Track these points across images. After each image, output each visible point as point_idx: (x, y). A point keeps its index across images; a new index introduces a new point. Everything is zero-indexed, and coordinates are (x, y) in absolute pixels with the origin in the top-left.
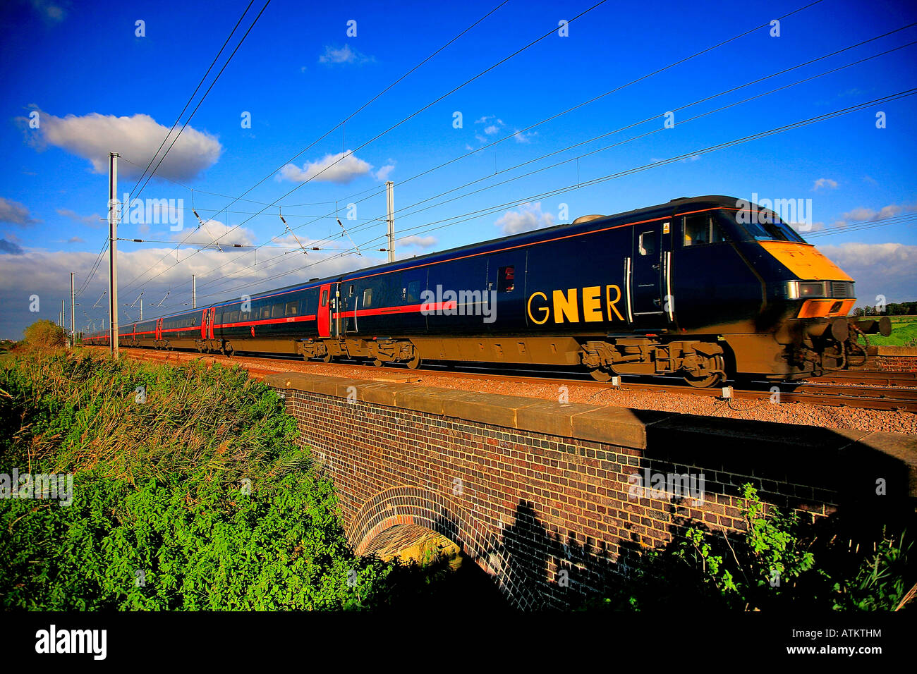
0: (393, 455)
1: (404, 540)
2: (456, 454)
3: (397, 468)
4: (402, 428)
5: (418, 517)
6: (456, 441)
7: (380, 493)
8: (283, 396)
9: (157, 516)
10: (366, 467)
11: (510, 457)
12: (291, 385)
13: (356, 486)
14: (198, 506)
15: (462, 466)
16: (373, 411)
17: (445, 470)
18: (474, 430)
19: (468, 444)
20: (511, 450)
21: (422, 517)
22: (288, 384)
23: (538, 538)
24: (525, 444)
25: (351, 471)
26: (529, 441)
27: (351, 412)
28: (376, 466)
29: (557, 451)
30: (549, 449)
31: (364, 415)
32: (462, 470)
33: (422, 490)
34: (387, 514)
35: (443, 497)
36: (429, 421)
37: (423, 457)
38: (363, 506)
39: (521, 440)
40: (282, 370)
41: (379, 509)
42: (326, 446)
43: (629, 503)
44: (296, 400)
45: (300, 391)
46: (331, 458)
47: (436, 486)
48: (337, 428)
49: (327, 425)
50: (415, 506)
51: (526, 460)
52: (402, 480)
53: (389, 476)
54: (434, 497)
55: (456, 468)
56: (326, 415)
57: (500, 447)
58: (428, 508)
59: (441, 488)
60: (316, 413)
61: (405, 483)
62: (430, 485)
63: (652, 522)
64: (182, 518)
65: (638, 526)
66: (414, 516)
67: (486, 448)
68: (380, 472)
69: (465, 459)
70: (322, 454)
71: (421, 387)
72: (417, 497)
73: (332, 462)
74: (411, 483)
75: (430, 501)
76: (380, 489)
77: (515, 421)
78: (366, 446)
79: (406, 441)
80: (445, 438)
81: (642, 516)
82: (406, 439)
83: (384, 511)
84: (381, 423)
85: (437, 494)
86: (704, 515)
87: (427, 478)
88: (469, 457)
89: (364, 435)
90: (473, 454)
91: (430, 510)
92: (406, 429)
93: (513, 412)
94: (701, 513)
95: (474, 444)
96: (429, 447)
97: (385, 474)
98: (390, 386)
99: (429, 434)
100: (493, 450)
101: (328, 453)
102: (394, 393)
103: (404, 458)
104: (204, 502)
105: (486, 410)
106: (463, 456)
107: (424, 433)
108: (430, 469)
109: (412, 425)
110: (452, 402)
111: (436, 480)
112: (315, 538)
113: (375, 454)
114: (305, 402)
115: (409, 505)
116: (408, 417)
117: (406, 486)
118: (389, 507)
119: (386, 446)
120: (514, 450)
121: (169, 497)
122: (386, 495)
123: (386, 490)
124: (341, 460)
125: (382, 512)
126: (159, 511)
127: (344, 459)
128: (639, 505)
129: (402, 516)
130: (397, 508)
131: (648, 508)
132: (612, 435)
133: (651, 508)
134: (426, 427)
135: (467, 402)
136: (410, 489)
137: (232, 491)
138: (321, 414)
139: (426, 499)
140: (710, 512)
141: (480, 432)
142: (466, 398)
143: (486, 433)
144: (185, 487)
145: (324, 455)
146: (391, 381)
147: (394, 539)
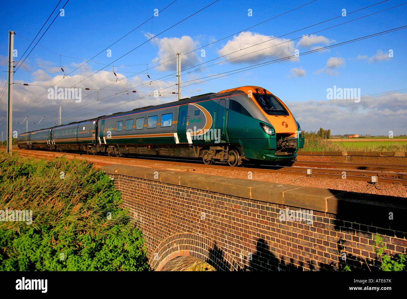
0: (178, 214)
1: (183, 265)
2: (216, 214)
3: (180, 222)
4: (183, 198)
5: (192, 251)
6: (215, 206)
7: (170, 237)
8: (113, 179)
9: (33, 252)
10: (161, 221)
11: (247, 216)
12: (118, 172)
13: (155, 232)
14: (59, 246)
15: (219, 221)
16: (167, 188)
17: (209, 224)
18: (226, 200)
19: (222, 208)
20: (247, 212)
21: (194, 252)
22: (116, 171)
23: (263, 264)
24: (256, 208)
25: (153, 224)
26: (258, 207)
27: (153, 189)
28: (167, 220)
29: (275, 212)
30: (270, 212)
31: (161, 190)
32: (219, 223)
33: (195, 235)
34: (174, 250)
35: (207, 239)
36: (200, 194)
37: (196, 216)
38: (159, 245)
39: (254, 206)
40: (113, 163)
41: (169, 246)
42: (138, 208)
43: (317, 244)
44: (121, 181)
45: (123, 176)
46: (141, 215)
47: (203, 233)
48: (145, 198)
49: (139, 196)
50: (190, 245)
51: (257, 218)
52: (183, 229)
53: (175, 226)
54: (202, 239)
55: (215, 222)
56: (139, 190)
57: (241, 210)
58: (199, 246)
59: (206, 234)
60: (132, 189)
61: (185, 231)
62: (200, 232)
63: (330, 255)
64: (48, 253)
65: (322, 258)
66: (190, 251)
67: (233, 210)
68: (170, 224)
69: (220, 217)
70: (135, 213)
71: (195, 174)
72: (192, 239)
73: (141, 218)
74: (188, 231)
75: (199, 242)
76: (170, 234)
77: (251, 194)
78: (162, 209)
79: (186, 206)
80: (209, 204)
81: (325, 252)
82: (186, 204)
83: (172, 248)
84: (171, 195)
85: (203, 237)
86: (361, 252)
87: (198, 228)
88: (223, 216)
89: (161, 202)
90: (225, 214)
91: (199, 247)
92: (186, 199)
93: (249, 189)
94: (359, 250)
95: (226, 208)
96: (199, 209)
97: (173, 225)
98: (177, 173)
99: (200, 202)
100: (237, 211)
101: (139, 213)
102: (179, 177)
103: (185, 216)
104: (63, 243)
105: (233, 188)
106: (219, 215)
107: (197, 201)
108: (199, 222)
109: (190, 196)
110: (213, 183)
111: (203, 229)
112: (130, 264)
113: (167, 214)
114: (126, 182)
115: (187, 244)
116: (187, 192)
117: (185, 233)
118: (175, 245)
119: (174, 209)
120: (249, 212)
121: (41, 240)
122: (173, 238)
123: (173, 235)
124: (147, 217)
125: (171, 248)
126: (34, 249)
127: (149, 216)
128: (322, 245)
129: (183, 250)
130: (180, 246)
131: (328, 247)
132: (307, 203)
133: (329, 247)
134: (198, 198)
135: (223, 183)
136: (187, 234)
137: (80, 236)
138: (135, 189)
139: (197, 241)
140: (364, 250)
141: (229, 201)
142: (221, 181)
143: (233, 201)
144: (51, 233)
145: (137, 214)
146: (177, 170)
147: (178, 265)
